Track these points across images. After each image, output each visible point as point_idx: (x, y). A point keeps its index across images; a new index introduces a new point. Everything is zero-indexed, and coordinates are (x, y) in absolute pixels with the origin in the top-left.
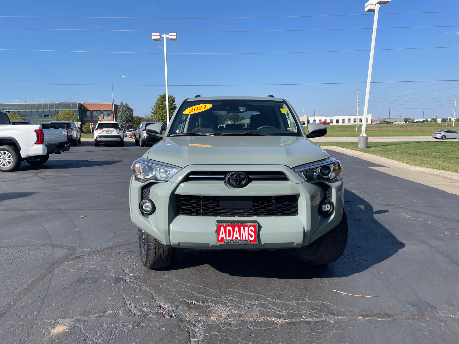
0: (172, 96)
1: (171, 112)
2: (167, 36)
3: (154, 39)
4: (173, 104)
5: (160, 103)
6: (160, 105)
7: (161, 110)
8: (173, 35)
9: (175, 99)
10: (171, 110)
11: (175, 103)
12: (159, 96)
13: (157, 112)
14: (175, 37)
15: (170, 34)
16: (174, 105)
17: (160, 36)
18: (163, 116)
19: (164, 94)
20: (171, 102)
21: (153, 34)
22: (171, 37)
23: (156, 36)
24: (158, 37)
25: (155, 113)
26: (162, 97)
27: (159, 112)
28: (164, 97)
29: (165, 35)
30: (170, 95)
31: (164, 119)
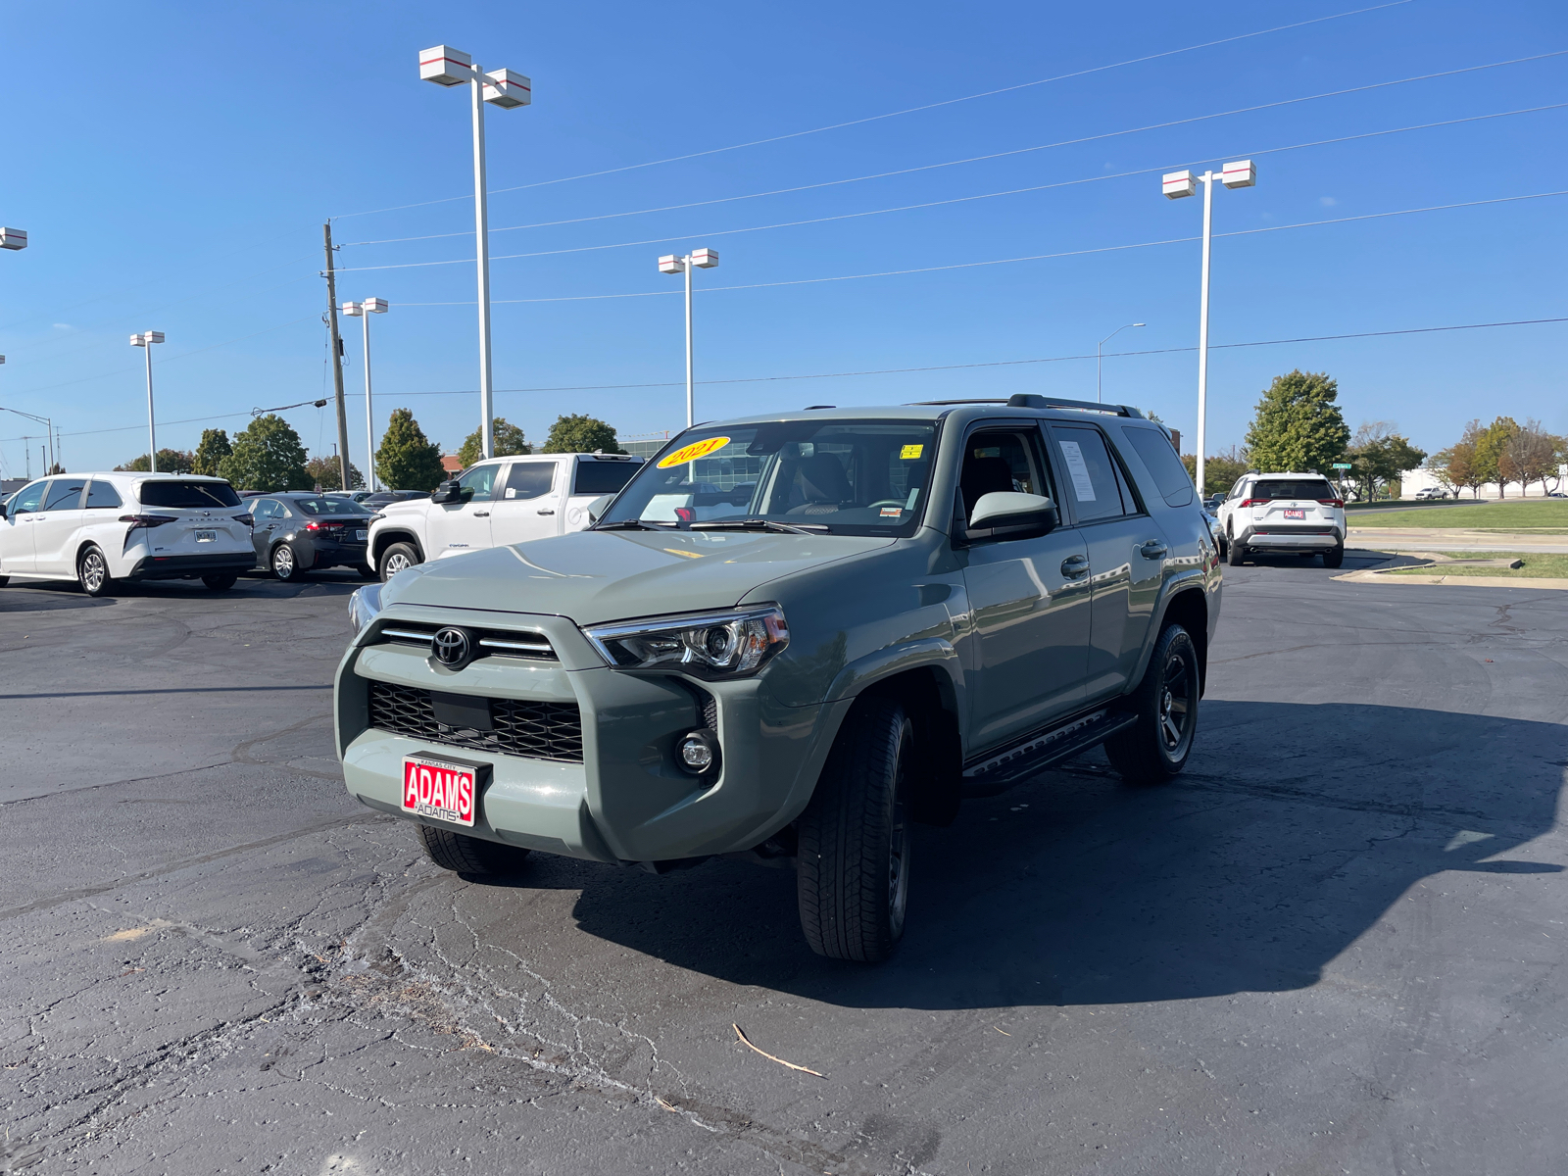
0: (1327, 378)
1: (1317, 436)
2: (1217, 176)
3: (1169, 194)
4: (1327, 407)
5: (1277, 404)
6: (1275, 413)
7: (1279, 431)
8: (1237, 171)
9: (1338, 389)
10: (1318, 431)
11: (1335, 404)
12: (1276, 381)
13: (1260, 440)
14: (1246, 176)
15: (1227, 167)
16: (1329, 411)
17: (1193, 180)
18: (1284, 454)
19: (1293, 371)
20: (1319, 398)
21: (1166, 178)
22: (1227, 179)
23: (1176, 181)
24: (1185, 186)
25: (1255, 442)
26: (1283, 385)
27: (1270, 437)
28: (1292, 385)
29: (1208, 174)
30: (1319, 375)
31: (1285, 462)
